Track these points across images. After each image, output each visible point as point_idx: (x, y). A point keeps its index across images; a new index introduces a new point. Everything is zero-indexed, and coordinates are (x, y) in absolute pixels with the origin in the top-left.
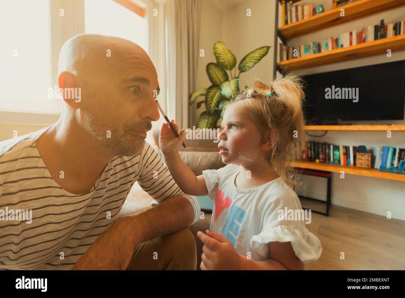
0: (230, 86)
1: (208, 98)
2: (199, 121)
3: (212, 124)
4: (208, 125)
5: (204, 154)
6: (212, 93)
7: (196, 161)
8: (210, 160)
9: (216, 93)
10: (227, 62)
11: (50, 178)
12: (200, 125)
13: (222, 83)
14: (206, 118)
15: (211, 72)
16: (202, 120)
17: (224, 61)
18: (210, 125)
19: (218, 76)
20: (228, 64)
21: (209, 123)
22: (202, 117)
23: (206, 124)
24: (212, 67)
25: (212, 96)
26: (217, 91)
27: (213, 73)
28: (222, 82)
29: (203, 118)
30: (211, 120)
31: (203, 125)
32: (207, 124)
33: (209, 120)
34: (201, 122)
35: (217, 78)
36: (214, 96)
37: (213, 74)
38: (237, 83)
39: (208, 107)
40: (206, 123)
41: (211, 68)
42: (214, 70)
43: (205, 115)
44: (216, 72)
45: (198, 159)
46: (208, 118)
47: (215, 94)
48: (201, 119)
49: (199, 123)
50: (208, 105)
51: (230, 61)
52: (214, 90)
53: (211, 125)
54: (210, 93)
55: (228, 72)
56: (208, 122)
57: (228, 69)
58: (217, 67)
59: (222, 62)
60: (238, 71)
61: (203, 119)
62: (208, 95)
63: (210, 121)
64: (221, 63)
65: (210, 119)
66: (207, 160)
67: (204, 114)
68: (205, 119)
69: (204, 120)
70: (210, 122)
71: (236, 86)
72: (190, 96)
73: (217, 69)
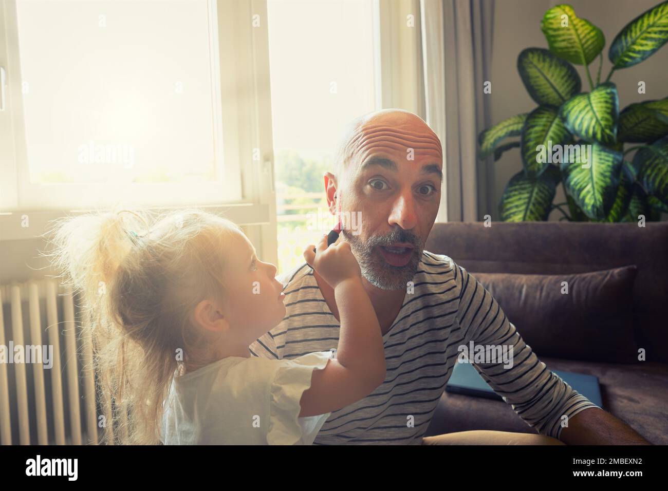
0: (592, 108)
1: (529, 140)
2: (505, 196)
3: (540, 203)
4: (531, 206)
5: (534, 278)
6: (537, 129)
7: (517, 295)
8: (551, 295)
9: (550, 126)
10: (578, 45)
11: (329, 314)
12: (508, 206)
13: (564, 101)
14: (524, 189)
15: (533, 72)
16: (514, 195)
17: (569, 45)
18: (534, 205)
19: (552, 81)
20: (580, 50)
21: (533, 199)
22: (514, 188)
23: (525, 203)
24: (534, 59)
25: (538, 135)
26: (552, 122)
27: (538, 74)
28: (566, 98)
29: (515, 190)
30: (537, 193)
31: (517, 206)
32: (528, 203)
33: (532, 192)
34: (510, 200)
35: (548, 85)
36: (544, 133)
37: (537, 77)
38: (610, 101)
39: (530, 161)
40: (526, 200)
41: (531, 63)
42: (540, 66)
43: (521, 182)
44: (545, 72)
45: (521, 292)
46: (531, 189)
47: (546, 128)
48: (511, 191)
49: (506, 201)
50: (530, 157)
51: (586, 42)
52: (542, 120)
53: (537, 206)
54: (533, 126)
55: (580, 69)
56: (530, 198)
57: (579, 63)
58: (548, 60)
59: (561, 48)
60: (608, 65)
61: (516, 193)
62: (530, 134)
63: (534, 195)
64: (559, 51)
65: (536, 190)
66: (544, 294)
67: (517, 180)
68: (523, 192)
69: (520, 194)
70: (536, 199)
71: (607, 108)
72: (480, 139)
73: (547, 65)
